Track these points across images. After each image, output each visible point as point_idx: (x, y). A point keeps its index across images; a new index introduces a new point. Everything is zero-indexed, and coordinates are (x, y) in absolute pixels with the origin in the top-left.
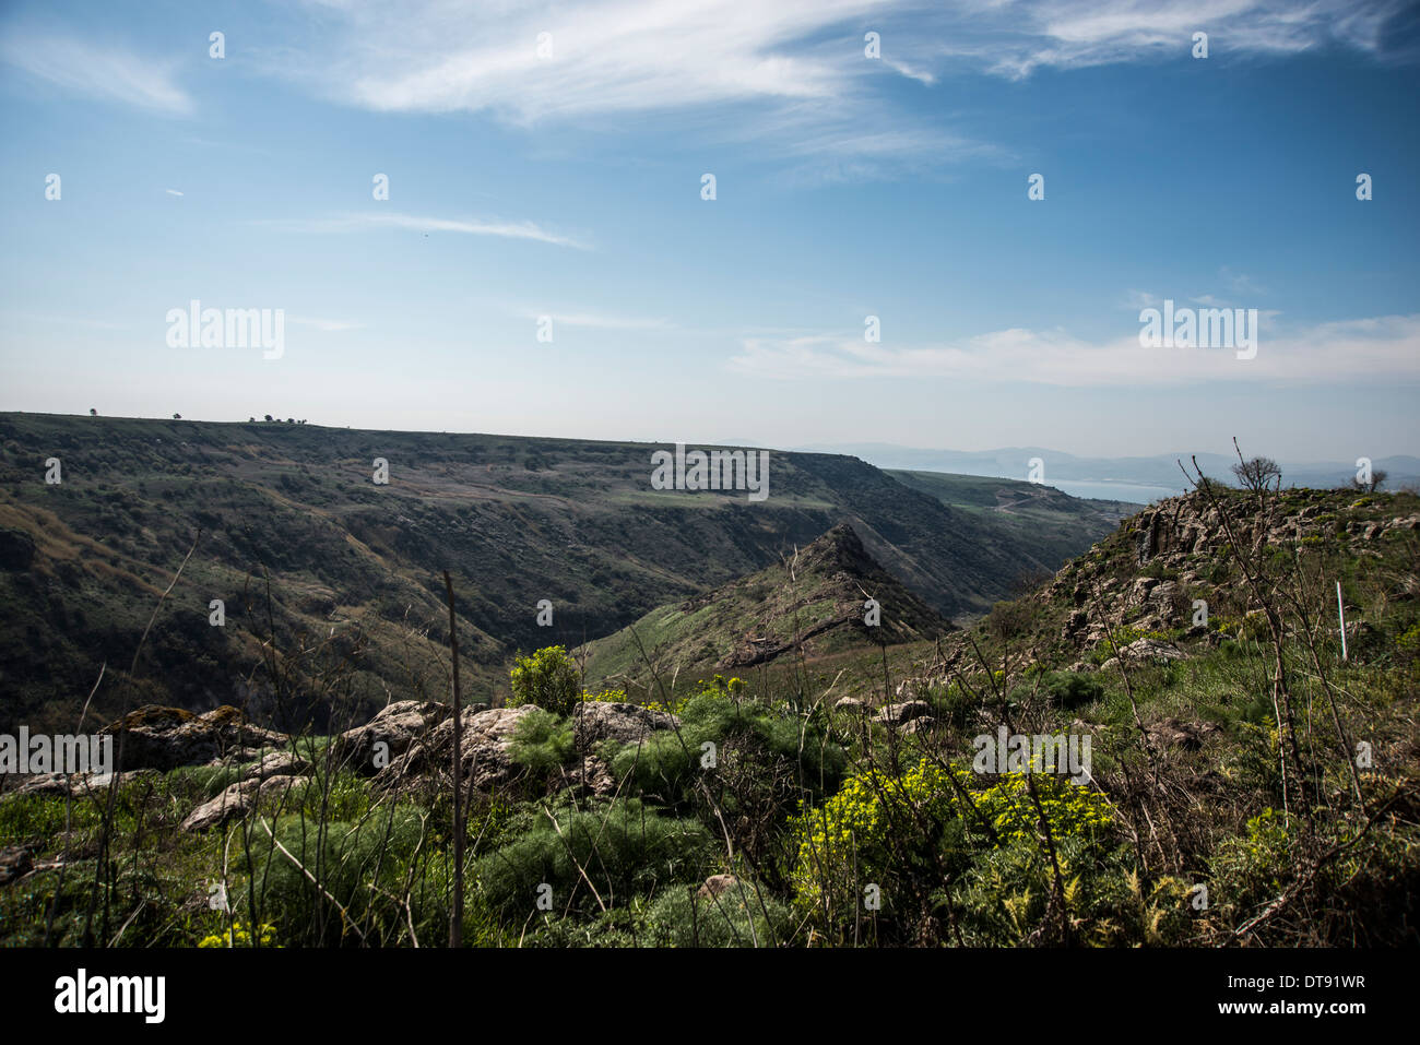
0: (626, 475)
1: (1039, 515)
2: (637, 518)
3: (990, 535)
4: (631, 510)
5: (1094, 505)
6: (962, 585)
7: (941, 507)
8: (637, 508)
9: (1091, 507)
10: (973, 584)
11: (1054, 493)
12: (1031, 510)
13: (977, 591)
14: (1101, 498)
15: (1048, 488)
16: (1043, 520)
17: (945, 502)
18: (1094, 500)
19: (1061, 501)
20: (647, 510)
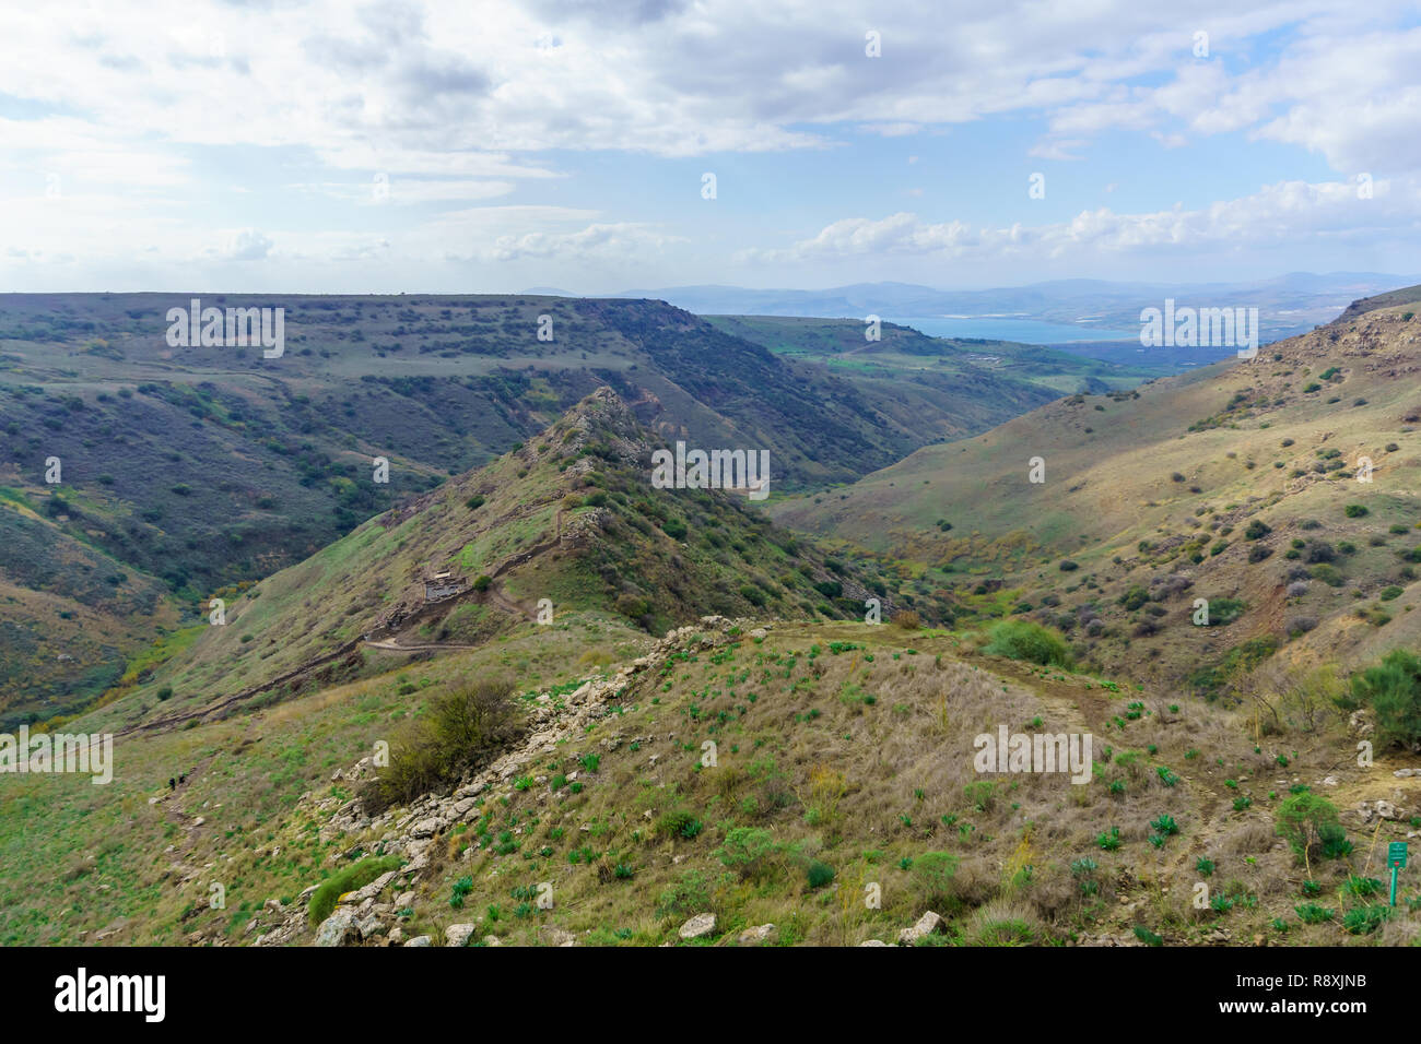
0: (358, 337)
1: (890, 361)
2: (370, 394)
3: (827, 388)
4: (362, 383)
5: (958, 346)
6: (796, 452)
7: (769, 359)
8: (368, 379)
9: (952, 348)
10: (808, 448)
11: (907, 333)
12: (880, 355)
13: (813, 458)
14: (964, 337)
15: (901, 328)
16: (896, 366)
17: (775, 352)
18: (957, 340)
19: (918, 343)
20: (384, 381)
